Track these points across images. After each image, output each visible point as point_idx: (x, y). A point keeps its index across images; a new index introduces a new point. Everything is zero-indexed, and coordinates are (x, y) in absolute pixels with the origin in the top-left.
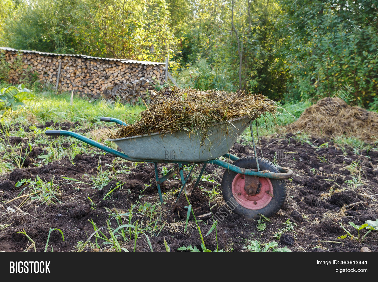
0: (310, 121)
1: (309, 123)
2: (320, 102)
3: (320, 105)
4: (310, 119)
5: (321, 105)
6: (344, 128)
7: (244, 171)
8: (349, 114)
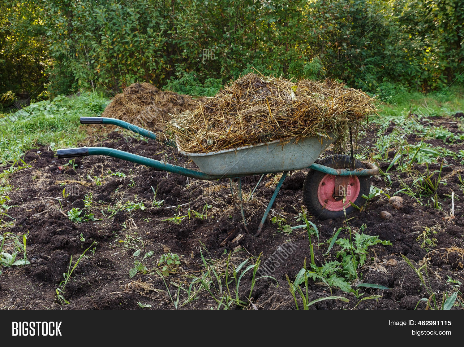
0: (125, 114)
1: (124, 117)
2: (130, 90)
3: (130, 94)
4: (124, 111)
5: (132, 93)
6: (164, 117)
7: (340, 172)
8: (165, 100)
